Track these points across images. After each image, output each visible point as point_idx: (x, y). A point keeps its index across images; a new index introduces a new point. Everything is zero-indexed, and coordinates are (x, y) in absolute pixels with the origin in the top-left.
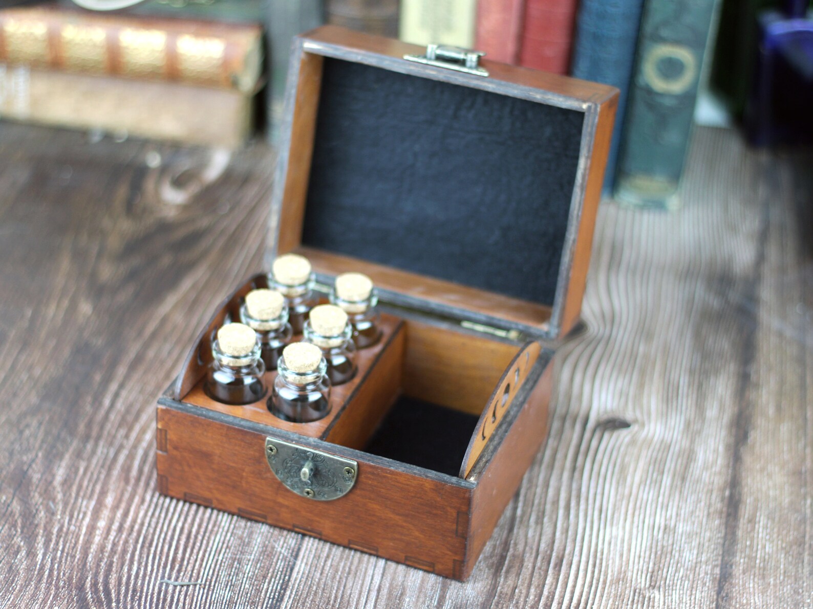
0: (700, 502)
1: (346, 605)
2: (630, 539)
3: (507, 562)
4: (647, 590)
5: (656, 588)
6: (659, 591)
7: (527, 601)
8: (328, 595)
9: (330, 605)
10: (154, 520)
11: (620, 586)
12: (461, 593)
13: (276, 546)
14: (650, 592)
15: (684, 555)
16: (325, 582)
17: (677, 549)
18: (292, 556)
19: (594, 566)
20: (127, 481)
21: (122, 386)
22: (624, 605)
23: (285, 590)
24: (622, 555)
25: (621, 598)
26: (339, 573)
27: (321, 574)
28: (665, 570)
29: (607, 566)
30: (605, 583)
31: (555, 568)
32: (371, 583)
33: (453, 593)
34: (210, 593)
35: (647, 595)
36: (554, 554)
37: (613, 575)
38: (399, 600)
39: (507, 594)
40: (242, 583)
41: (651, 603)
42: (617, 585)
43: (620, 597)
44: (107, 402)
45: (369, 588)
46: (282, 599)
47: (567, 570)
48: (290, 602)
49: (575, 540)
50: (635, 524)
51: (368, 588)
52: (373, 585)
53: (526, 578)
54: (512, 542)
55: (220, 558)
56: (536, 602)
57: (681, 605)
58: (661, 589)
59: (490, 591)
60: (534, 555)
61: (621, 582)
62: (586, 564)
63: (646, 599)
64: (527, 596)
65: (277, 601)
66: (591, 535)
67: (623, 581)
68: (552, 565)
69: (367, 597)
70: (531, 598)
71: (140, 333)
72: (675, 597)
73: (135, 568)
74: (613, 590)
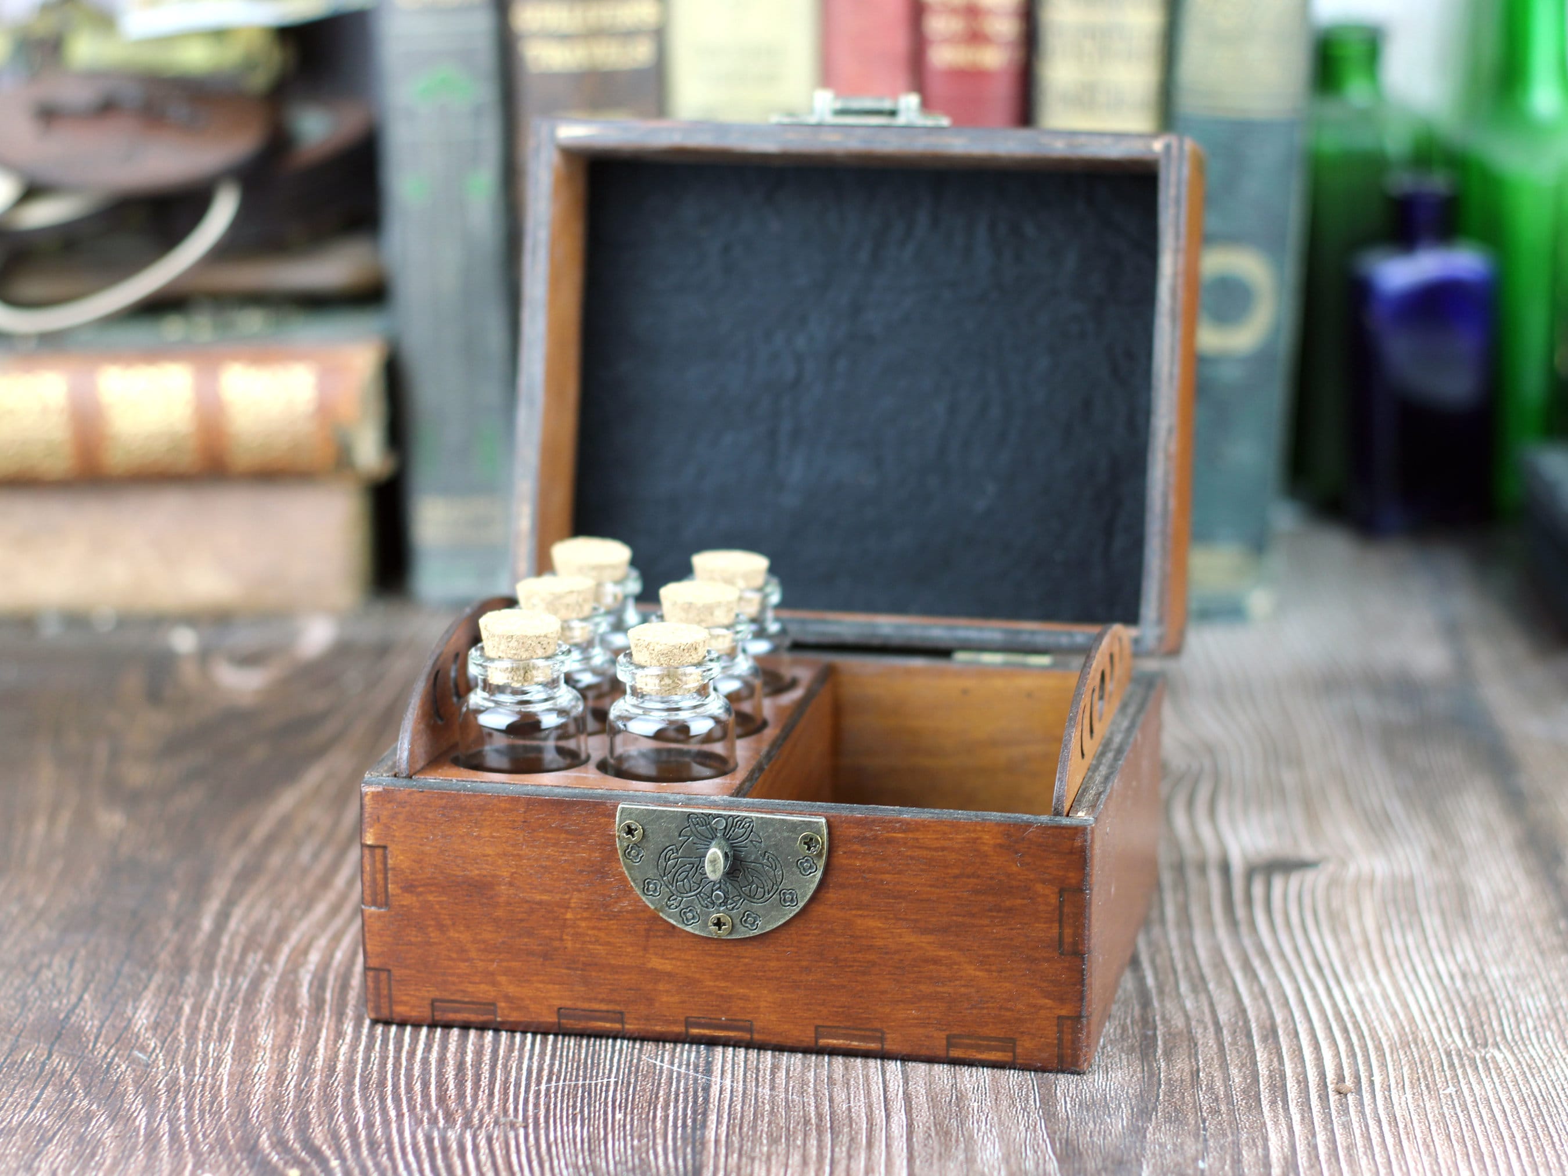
0: (1514, 938)
1: (847, 1121)
2: (1399, 992)
3: (1160, 1043)
4: (1473, 1051)
5: (1489, 1046)
6: (1499, 1049)
7: (1231, 1086)
8: (801, 1113)
9: (811, 1124)
10: (375, 1055)
11: (1414, 1049)
12: (1085, 1087)
13: (658, 1063)
14: (1480, 1052)
15: (1523, 1002)
16: (787, 1099)
17: (1504, 995)
18: (696, 1071)
19: (1345, 1030)
20: (293, 1012)
21: (230, 903)
22: (1436, 1072)
23: (705, 1114)
24: (1394, 1015)
25: (1426, 1064)
26: (812, 1085)
27: (772, 1089)
28: (1495, 1024)
29: (1372, 1030)
30: (1379, 1048)
31: (1264, 1039)
32: (885, 1091)
33: (1068, 1090)
34: (542, 1132)
35: (1477, 1056)
36: (1254, 1026)
37: (1389, 1038)
38: (958, 1106)
39: (1182, 1081)
40: (606, 1113)
41: (1491, 1065)
42: (1407, 1049)
43: (1422, 1062)
44: (207, 924)
45: (885, 1098)
46: (704, 1125)
47: (1291, 1040)
48: (724, 1128)
49: (1286, 1003)
50: (1400, 976)
51: (882, 1098)
52: (891, 1095)
53: (1212, 1059)
54: (1157, 1018)
55: (543, 1087)
56: (1252, 1083)
57: (1555, 1062)
58: (1502, 1047)
59: (1146, 1080)
60: (1211, 1029)
61: (1412, 1046)
62: (1327, 1031)
63: (1478, 1061)
64: (1227, 1078)
65: (694, 1129)
66: (1316, 995)
67: (1416, 1044)
68: (1256, 1039)
69: (886, 1110)
70: (1237, 1080)
71: (243, 837)
72: (1536, 1051)
73: (361, 1114)
74: (1402, 1057)
